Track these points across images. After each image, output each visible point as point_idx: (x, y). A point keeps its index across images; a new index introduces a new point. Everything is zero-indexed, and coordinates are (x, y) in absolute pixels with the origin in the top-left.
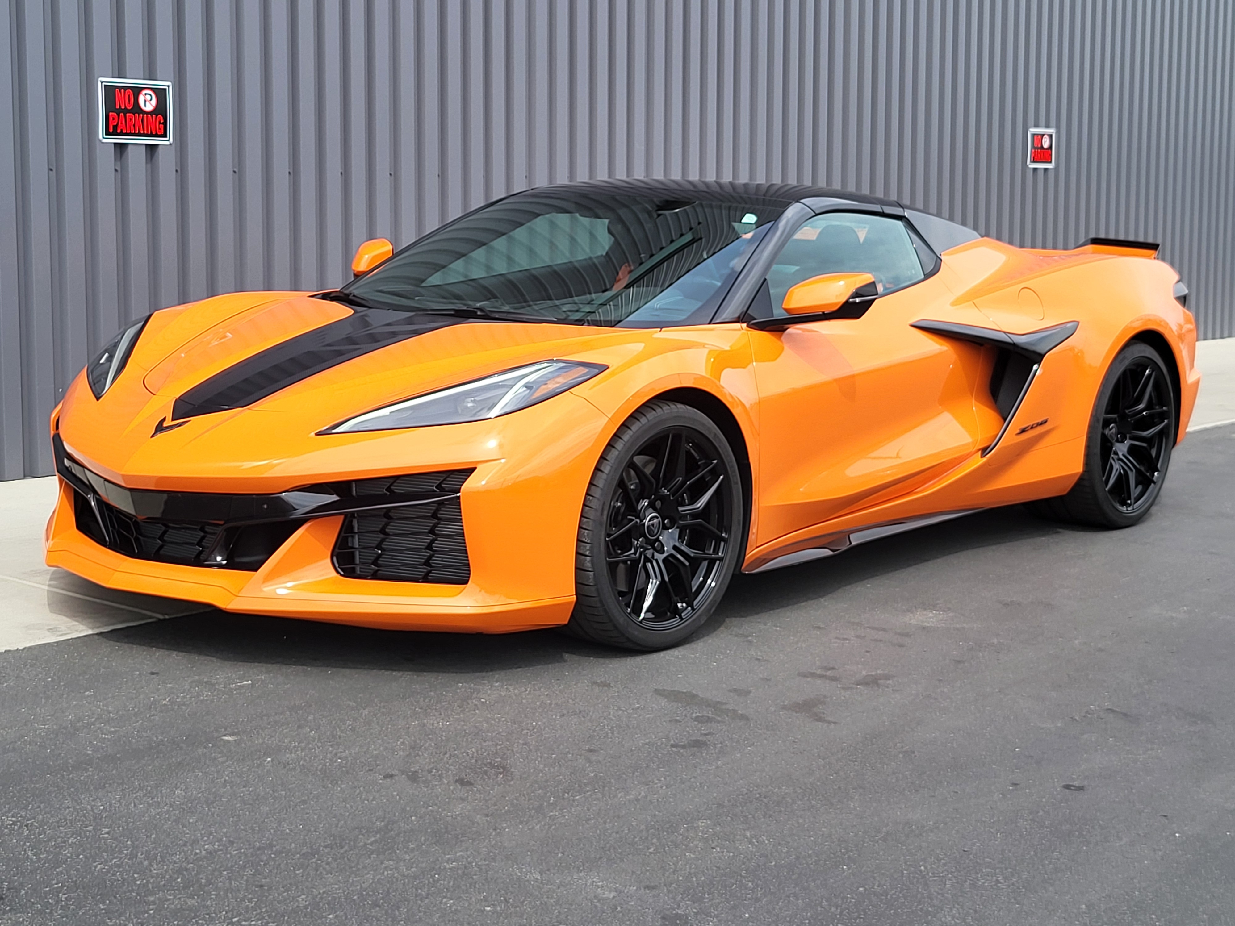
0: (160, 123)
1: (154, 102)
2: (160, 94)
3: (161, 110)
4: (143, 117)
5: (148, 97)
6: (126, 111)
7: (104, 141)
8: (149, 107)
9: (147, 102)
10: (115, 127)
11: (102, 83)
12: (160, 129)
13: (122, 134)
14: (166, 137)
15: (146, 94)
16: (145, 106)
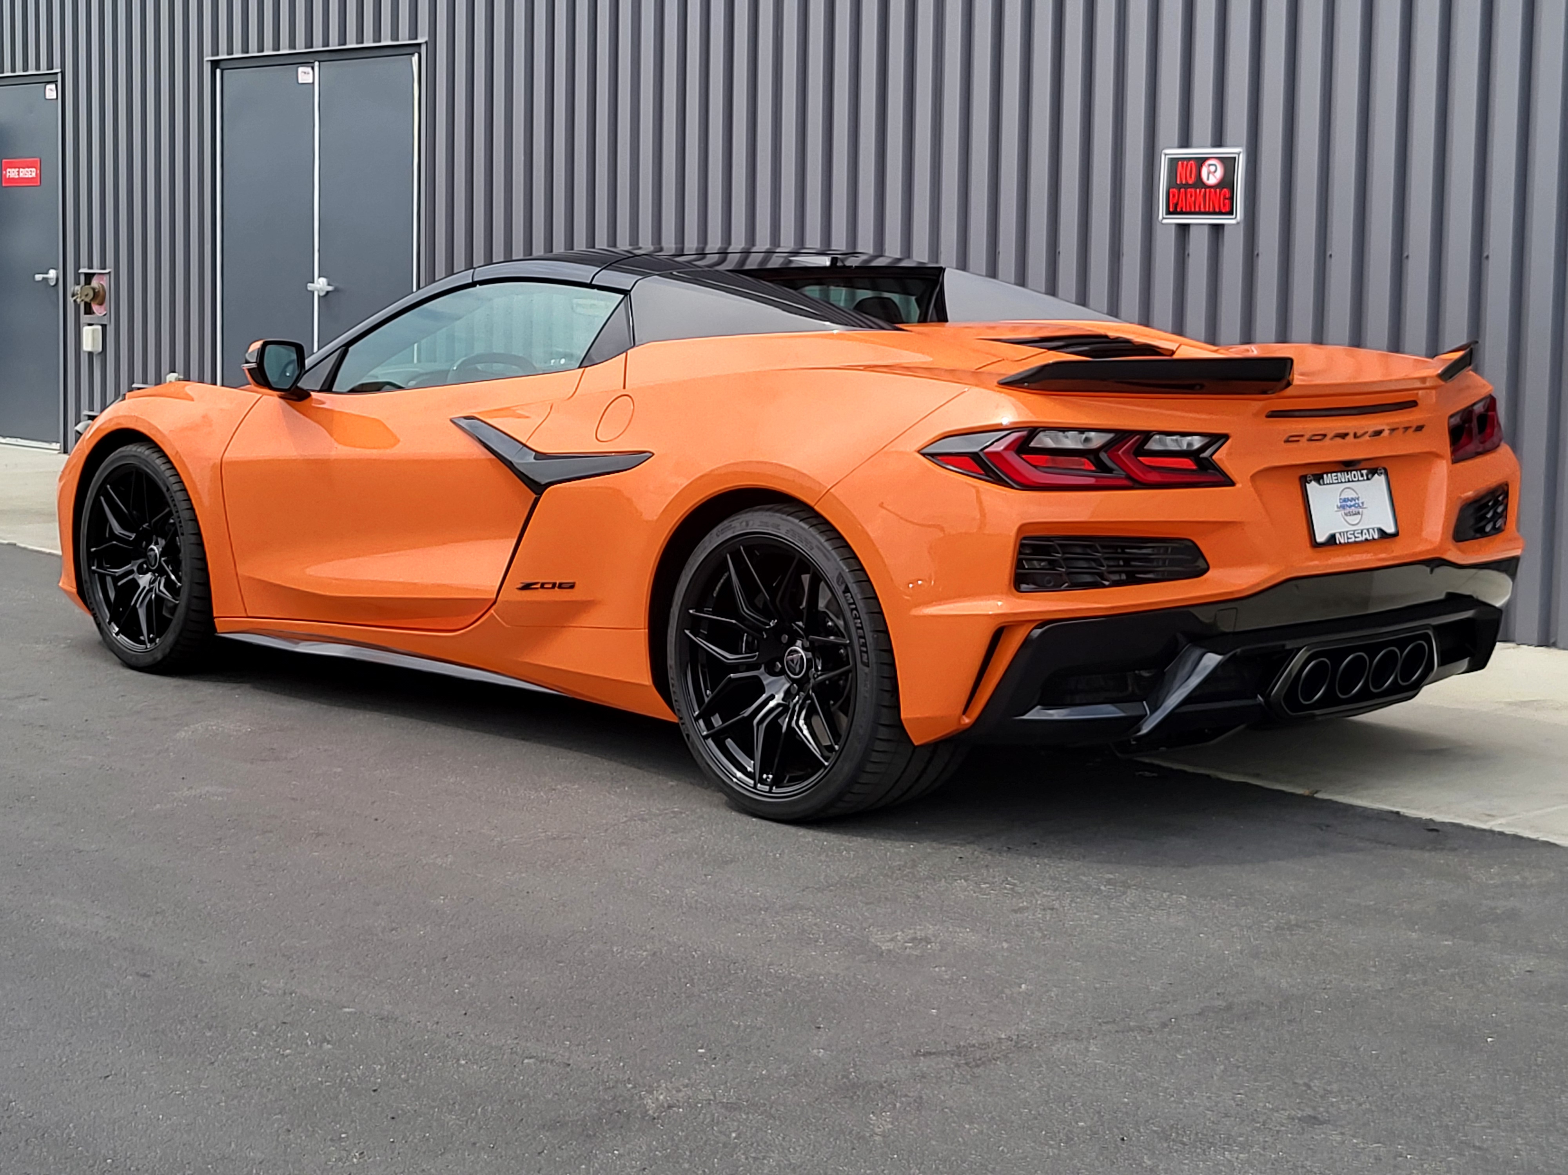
0: (1225, 199)
1: (1219, 174)
2: (1229, 163)
3: (1227, 182)
4: (1205, 192)
5: (1212, 168)
6: (1187, 186)
7: (1165, 221)
8: (1212, 180)
9: (1212, 175)
10: (1176, 205)
11: (1166, 155)
12: (1224, 205)
13: (1182, 213)
14: (1232, 214)
15: (1210, 165)
16: (1208, 179)
